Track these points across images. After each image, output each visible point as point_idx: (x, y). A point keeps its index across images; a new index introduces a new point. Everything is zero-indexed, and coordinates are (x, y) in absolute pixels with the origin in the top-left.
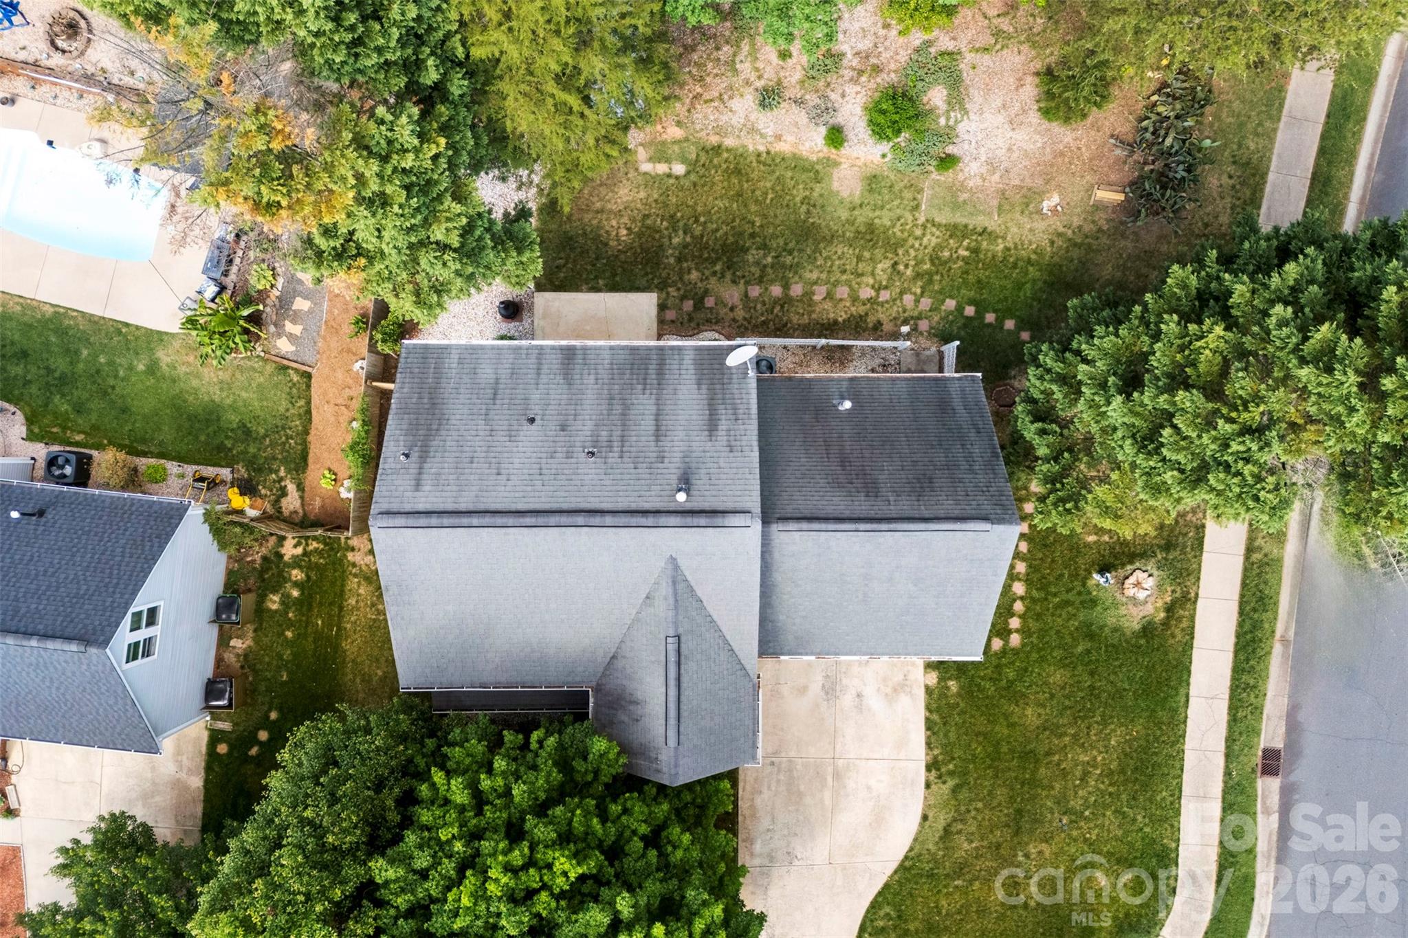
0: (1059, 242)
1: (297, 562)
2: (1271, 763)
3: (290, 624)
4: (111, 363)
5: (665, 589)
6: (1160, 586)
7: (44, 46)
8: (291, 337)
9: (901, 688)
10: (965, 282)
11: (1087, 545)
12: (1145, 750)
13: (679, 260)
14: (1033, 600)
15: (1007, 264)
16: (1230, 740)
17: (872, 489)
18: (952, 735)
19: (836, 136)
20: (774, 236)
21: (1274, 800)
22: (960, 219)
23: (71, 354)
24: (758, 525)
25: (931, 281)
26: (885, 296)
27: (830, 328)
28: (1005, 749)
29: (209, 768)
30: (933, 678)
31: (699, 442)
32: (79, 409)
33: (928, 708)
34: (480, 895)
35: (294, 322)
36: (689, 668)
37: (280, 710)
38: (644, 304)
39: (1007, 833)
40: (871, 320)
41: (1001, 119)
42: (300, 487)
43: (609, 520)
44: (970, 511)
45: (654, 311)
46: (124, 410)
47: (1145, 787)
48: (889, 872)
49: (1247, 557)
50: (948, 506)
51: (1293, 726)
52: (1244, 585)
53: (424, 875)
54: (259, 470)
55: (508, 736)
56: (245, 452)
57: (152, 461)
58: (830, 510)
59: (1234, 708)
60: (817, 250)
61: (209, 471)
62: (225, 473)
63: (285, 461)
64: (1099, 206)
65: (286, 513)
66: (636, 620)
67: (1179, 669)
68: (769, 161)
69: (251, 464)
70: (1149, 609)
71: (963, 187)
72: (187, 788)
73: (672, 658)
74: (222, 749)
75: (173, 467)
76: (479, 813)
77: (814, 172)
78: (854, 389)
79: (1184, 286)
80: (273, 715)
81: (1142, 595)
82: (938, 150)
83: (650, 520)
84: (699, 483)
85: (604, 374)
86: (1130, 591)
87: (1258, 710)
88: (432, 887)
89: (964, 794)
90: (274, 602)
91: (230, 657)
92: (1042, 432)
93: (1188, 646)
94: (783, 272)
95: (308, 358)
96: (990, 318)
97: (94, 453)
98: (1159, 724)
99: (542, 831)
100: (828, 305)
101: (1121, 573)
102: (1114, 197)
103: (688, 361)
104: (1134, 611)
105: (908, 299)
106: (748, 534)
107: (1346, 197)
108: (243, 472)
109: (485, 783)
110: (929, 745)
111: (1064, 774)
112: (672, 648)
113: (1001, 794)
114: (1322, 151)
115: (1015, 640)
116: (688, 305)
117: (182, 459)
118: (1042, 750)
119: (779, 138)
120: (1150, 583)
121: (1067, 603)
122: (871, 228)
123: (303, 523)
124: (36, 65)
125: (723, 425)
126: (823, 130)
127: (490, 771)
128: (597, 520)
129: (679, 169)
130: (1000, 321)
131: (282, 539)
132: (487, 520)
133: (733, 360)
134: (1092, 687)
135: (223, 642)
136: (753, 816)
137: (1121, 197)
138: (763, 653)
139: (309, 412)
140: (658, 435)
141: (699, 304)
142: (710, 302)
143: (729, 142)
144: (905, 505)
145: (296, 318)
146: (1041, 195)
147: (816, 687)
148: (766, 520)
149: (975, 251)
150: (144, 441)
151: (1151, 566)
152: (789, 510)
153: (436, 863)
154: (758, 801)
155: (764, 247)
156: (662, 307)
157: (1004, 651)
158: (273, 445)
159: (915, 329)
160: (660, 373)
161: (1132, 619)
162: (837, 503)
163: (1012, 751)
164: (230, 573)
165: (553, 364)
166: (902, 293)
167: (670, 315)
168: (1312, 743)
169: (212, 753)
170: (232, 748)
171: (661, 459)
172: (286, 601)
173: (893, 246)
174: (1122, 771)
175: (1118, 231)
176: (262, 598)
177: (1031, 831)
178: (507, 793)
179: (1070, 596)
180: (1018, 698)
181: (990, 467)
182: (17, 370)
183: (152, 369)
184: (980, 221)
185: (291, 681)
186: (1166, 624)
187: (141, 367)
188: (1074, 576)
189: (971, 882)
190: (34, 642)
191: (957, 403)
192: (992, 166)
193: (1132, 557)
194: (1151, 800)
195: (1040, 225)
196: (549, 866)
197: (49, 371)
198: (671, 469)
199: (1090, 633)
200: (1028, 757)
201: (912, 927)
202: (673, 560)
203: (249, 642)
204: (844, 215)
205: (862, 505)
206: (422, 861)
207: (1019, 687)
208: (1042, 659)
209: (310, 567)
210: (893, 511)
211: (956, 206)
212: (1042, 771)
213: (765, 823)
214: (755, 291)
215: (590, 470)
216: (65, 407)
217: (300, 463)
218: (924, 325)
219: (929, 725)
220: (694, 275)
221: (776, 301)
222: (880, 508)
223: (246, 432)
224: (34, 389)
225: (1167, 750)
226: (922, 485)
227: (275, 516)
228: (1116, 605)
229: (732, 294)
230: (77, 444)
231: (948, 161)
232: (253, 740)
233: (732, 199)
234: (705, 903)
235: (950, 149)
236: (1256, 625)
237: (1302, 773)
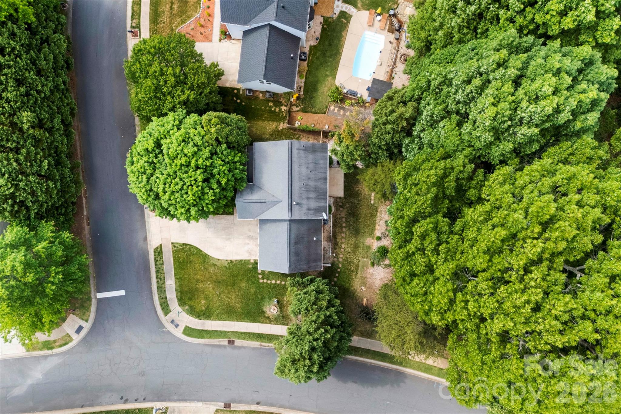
0: (354, 291)
1: (280, 110)
2: (231, 342)
3: (265, 108)
4: (328, 66)
5: (276, 200)
6: (274, 315)
7: (402, 53)
8: (334, 109)
9: (250, 254)
10: (345, 269)
11: (283, 298)
12: (235, 312)
13: (351, 202)
14: (270, 285)
15: (350, 278)
16: (237, 332)
17: (296, 243)
18: (239, 266)
19: (379, 239)
20: (356, 224)
21: (222, 343)
22: (360, 268)
23: (331, 56)
24: (288, 219)
25: (346, 261)
26: (342, 250)
27: (335, 236)
28: (235, 278)
29: (231, 88)
30: (252, 261)
31: (306, 207)
32: (317, 58)
33: (245, 260)
34: (220, 165)
35: (338, 110)
36: (259, 204)
37: (245, 105)
38: (340, 193)
39: (215, 280)
40: (337, 247)
41: (382, 276)
42: (298, 111)
43: (290, 188)
44: (292, 263)
45: (339, 196)
46: (317, 69)
47: (226, 312)
48: (205, 252)
49: (280, 336)
50: (292, 259)
51: (240, 347)
52: (274, 335)
53: (222, 153)
54: (302, 101)
55: (246, 167)
56: (307, 97)
57: (305, 76)
58: (292, 234)
59: (245, 333)
60: (353, 234)
61: (302, 89)
62: (302, 93)
63: (304, 107)
64: (362, 300)
65: (292, 107)
66: (269, 193)
67: (254, 320)
68: (374, 223)
69: (304, 99)
70: (268, 312)
71: (367, 268)
72: (226, 82)
73: (262, 201)
74: (236, 91)
75: (303, 80)
76: (233, 163)
77: (371, 234)
78: (318, 241)
79: (336, 303)
80: (243, 103)
81: (272, 310)
82: (375, 262)
83: (290, 197)
84: (298, 207)
85: (321, 186)
86: (273, 308)
87: (244, 339)
88: (220, 155)
89: (224, 269)
90: (271, 104)
91: (257, 93)
92: (308, 280)
93: (259, 322)
94: (348, 226)
95: (329, 114)
96: (337, 275)
97: (307, 62)
98: (241, 315)
99: (230, 176)
100: (340, 237)
101: (277, 306)
102: (364, 303)
103: (324, 204)
104: (268, 309)
105: (341, 256)
106: (287, 217)
107: (364, 358)
108: (302, 97)
109: (238, 164)
110: (236, 260)
111: (229, 293)
112: (264, 201)
113: (224, 278)
114: (375, 351)
115: (261, 281)
116: (341, 204)
117: (305, 83)
118: (235, 287)
119: (379, 225)
120: (275, 312)
121: (270, 293)
122: (359, 247)
123: (290, 112)
124: (398, 51)
125: (310, 212)
126: (380, 236)
127: (240, 165)
128: (290, 186)
129: (372, 202)
130: (336, 277)
131: (286, 106)
132: (290, 164)
133: (324, 214)
134: (250, 299)
135: (261, 92)
136: (219, 219)
137: (364, 305)
138: (260, 220)
139: (316, 113)
140: (308, 198)
141: (341, 207)
142: (341, 209)
143: (378, 214)
144: (292, 250)
145: (339, 111)
146: (365, 286)
147: (251, 234)
148: (290, 220)
149: (353, 271)
150: (310, 74)
151: (278, 313)
152: (292, 226)
153: (224, 156)
154: (223, 220)
155: (354, 222)
156: (340, 198)
157: (258, 278)
158: (309, 104)
159: (335, 257)
160: (321, 198)
161: (266, 309)
162: (293, 236)
163: (235, 280)
164: (278, 94)
165: (323, 176)
166: (343, 254)
167: (338, 200)
168: (236, 352)
169: (234, 89)
170: (236, 94)
171: (303, 199)
172: (271, 107)
173: (354, 252)
174: (229, 307)
175: (357, 304)
176: (272, 101)
177: (215, 285)
178: (236, 169)
179: (271, 294)
180: (247, 281)
181: (301, 269)
182: (327, 43)
183: (327, 76)
184: (359, 272)
185: (252, 108)
186: (265, 316)
187: (327, 73)
188: (276, 295)
189: (203, 271)
190: (264, 64)
191: (315, 264)
192: (372, 275)
193: (281, 308)
194: (223, 314)
195: (358, 286)
196: (224, 178)
197: (327, 51)
198: (300, 201)
199: (263, 299)
200: (233, 284)
201: (191, 257)
202: (282, 201)
203: (261, 98)
204: (361, 241)
205: (293, 241)
206: (225, 153)
207: (250, 282)
208: (257, 287)
209: (279, 113)
210: (292, 247)
211: (363, 267)
212: (230, 287)
213: (218, 222)
214: (344, 220)
215: (300, 184)
216: (318, 55)
217: (304, 111)
218: (336, 259)
219: (241, 261)
220: (348, 205)
221: (341, 225)
222: (292, 245)
223: (312, 98)
224: (322, 47)
225: (235, 317)
226: (297, 254)
227: (291, 105)
228: (269, 304)
229: (343, 214)
230: (309, 58)
231: (373, 265)
232: (237, 99)
233: (365, 214)
234: (213, 207)
235: (375, 265)
236: (264, 338)
237: (229, 350)
